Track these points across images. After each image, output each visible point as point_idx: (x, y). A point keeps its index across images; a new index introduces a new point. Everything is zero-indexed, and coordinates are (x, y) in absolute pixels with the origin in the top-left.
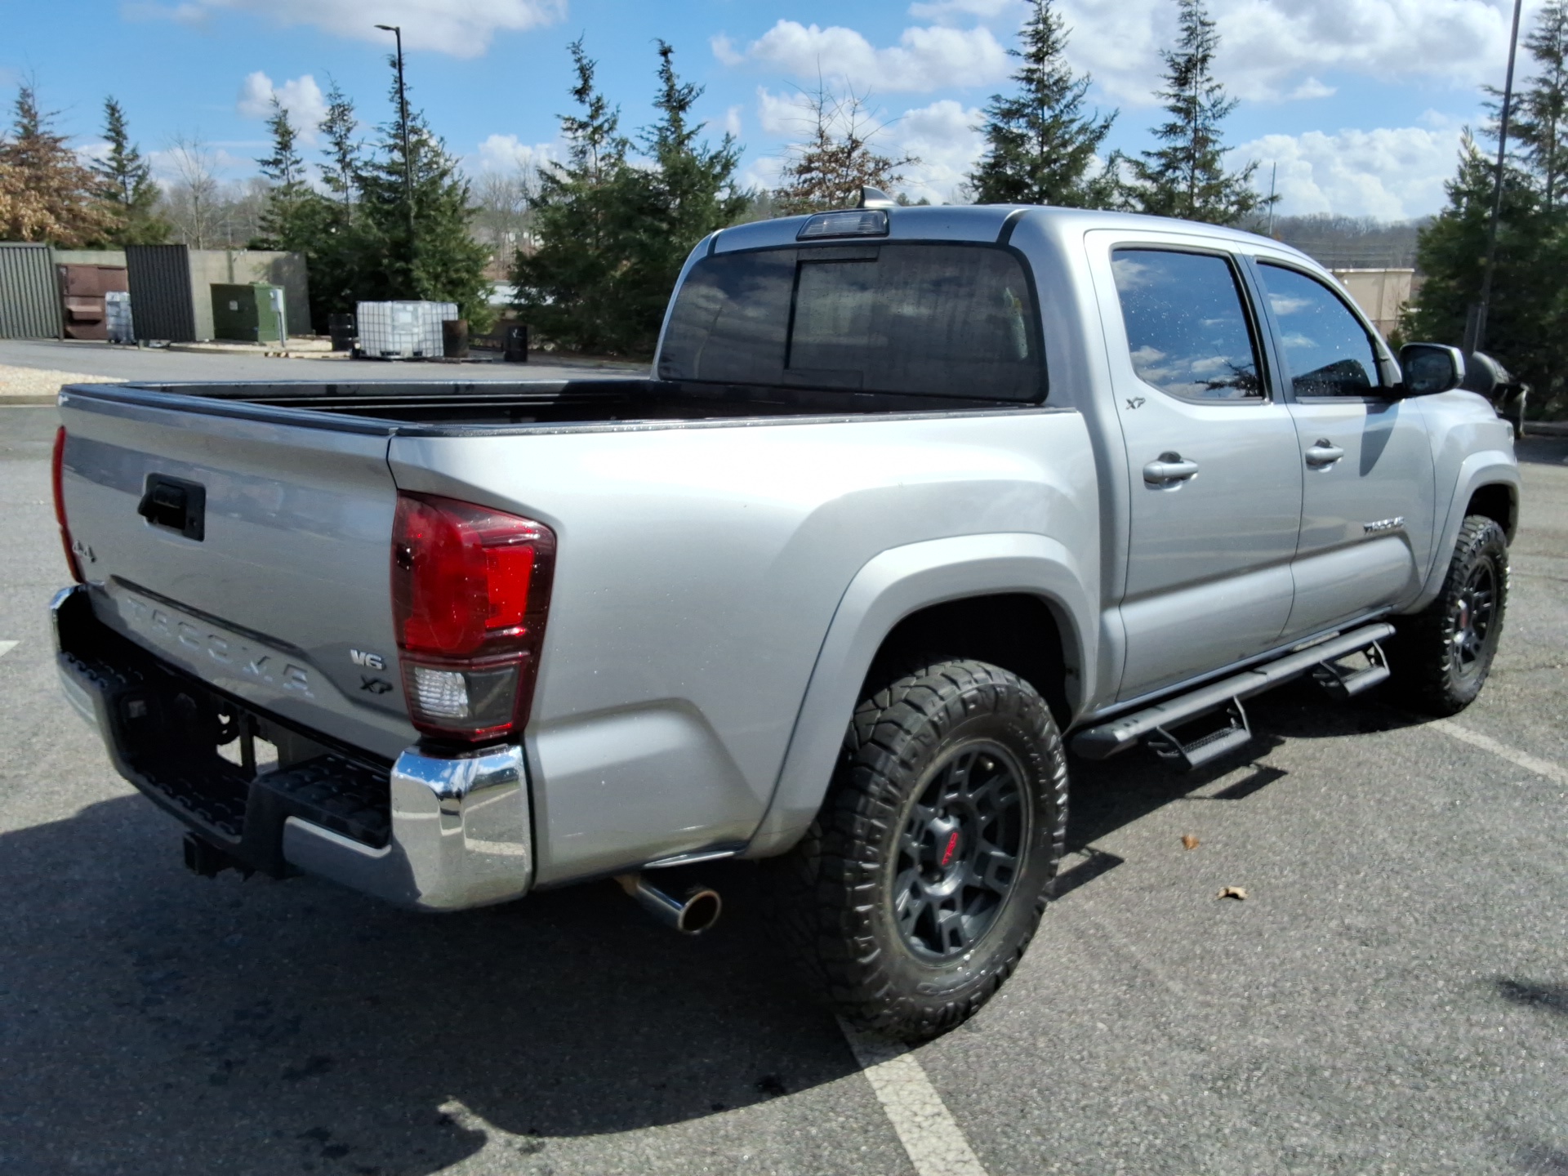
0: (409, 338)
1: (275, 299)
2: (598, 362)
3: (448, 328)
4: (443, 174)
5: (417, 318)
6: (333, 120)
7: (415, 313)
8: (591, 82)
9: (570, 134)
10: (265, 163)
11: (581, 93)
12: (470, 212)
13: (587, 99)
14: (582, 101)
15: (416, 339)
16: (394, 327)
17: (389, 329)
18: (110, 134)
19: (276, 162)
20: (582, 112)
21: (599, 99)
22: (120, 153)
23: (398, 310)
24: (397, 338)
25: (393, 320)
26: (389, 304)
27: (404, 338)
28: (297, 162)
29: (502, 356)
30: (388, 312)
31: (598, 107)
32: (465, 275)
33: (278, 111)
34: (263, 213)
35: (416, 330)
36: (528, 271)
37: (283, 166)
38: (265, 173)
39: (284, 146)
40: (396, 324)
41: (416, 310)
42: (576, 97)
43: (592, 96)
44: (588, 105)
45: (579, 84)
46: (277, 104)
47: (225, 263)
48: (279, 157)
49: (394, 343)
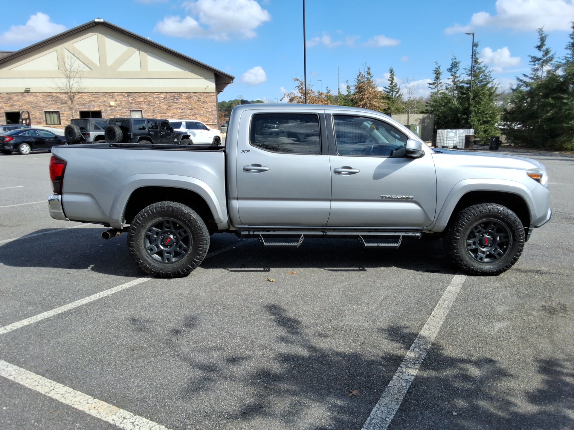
0: (452, 142)
1: (416, 129)
2: (527, 150)
3: (467, 138)
4: (488, 83)
5: (456, 135)
6: (452, 68)
7: (456, 133)
8: (545, 43)
9: (532, 63)
10: (430, 84)
11: (539, 47)
12: (497, 96)
13: (542, 49)
14: (539, 50)
15: (455, 142)
16: (447, 138)
17: (445, 139)
18: (390, 79)
19: (434, 84)
20: (539, 54)
21: (547, 49)
22: (392, 85)
23: (450, 132)
24: (448, 142)
25: (447, 135)
26: (446, 130)
27: (450, 142)
28: (441, 83)
29: (488, 147)
30: (446, 133)
31: (547, 52)
32: (489, 119)
33: (436, 66)
34: (427, 101)
35: (455, 139)
36: (509, 116)
37: (436, 85)
38: (430, 87)
39: (437, 78)
40: (448, 137)
41: (456, 132)
42: (537, 49)
43: (544, 48)
44: (542, 51)
45: (539, 44)
46: (437, 64)
47: (407, 118)
48: (435, 82)
49: (446, 143)
